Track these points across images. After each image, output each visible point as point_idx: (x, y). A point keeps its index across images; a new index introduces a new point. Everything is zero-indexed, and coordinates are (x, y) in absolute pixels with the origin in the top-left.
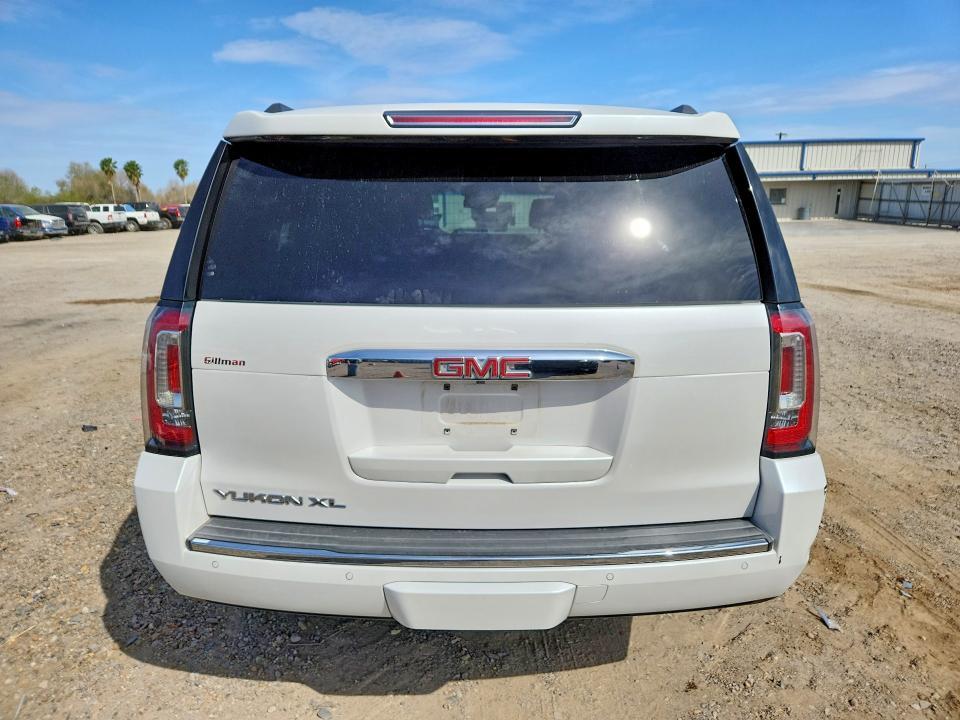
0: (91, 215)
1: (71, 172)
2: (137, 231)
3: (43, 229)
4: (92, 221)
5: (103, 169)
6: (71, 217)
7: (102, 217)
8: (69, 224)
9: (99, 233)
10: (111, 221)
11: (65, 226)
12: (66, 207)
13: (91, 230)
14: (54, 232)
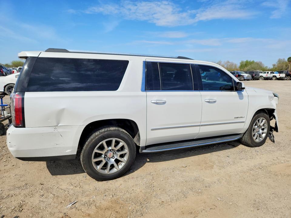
0: (261, 74)
1: (278, 62)
2: (276, 80)
3: (244, 78)
4: (261, 76)
5: (288, 60)
6: (254, 75)
7: (264, 75)
8: (253, 77)
9: (262, 80)
10: (267, 76)
11: (251, 77)
12: (254, 72)
13: (260, 79)
14: (247, 79)
